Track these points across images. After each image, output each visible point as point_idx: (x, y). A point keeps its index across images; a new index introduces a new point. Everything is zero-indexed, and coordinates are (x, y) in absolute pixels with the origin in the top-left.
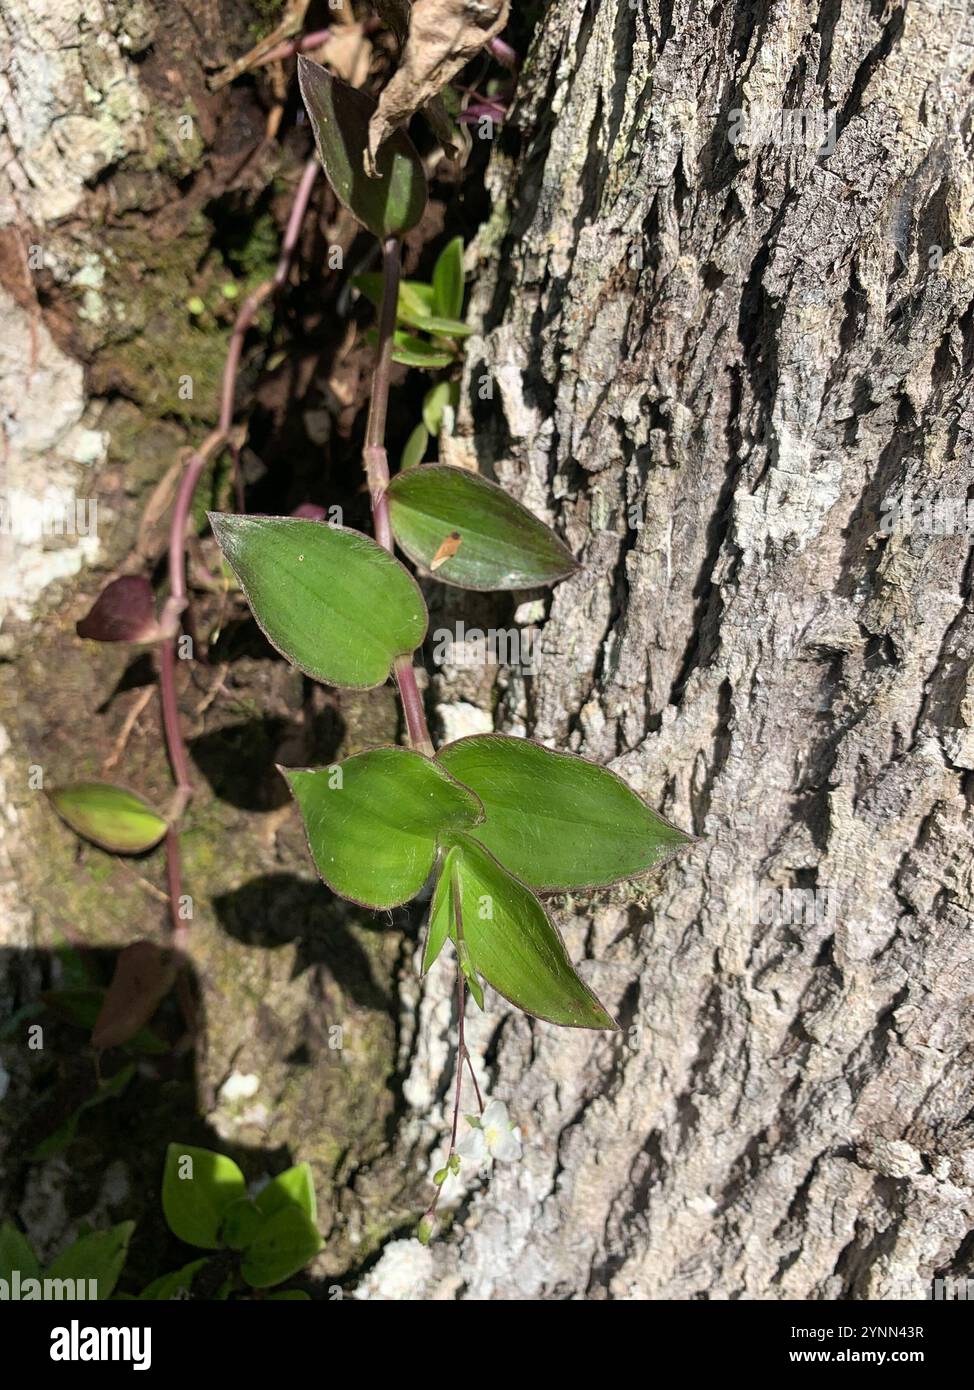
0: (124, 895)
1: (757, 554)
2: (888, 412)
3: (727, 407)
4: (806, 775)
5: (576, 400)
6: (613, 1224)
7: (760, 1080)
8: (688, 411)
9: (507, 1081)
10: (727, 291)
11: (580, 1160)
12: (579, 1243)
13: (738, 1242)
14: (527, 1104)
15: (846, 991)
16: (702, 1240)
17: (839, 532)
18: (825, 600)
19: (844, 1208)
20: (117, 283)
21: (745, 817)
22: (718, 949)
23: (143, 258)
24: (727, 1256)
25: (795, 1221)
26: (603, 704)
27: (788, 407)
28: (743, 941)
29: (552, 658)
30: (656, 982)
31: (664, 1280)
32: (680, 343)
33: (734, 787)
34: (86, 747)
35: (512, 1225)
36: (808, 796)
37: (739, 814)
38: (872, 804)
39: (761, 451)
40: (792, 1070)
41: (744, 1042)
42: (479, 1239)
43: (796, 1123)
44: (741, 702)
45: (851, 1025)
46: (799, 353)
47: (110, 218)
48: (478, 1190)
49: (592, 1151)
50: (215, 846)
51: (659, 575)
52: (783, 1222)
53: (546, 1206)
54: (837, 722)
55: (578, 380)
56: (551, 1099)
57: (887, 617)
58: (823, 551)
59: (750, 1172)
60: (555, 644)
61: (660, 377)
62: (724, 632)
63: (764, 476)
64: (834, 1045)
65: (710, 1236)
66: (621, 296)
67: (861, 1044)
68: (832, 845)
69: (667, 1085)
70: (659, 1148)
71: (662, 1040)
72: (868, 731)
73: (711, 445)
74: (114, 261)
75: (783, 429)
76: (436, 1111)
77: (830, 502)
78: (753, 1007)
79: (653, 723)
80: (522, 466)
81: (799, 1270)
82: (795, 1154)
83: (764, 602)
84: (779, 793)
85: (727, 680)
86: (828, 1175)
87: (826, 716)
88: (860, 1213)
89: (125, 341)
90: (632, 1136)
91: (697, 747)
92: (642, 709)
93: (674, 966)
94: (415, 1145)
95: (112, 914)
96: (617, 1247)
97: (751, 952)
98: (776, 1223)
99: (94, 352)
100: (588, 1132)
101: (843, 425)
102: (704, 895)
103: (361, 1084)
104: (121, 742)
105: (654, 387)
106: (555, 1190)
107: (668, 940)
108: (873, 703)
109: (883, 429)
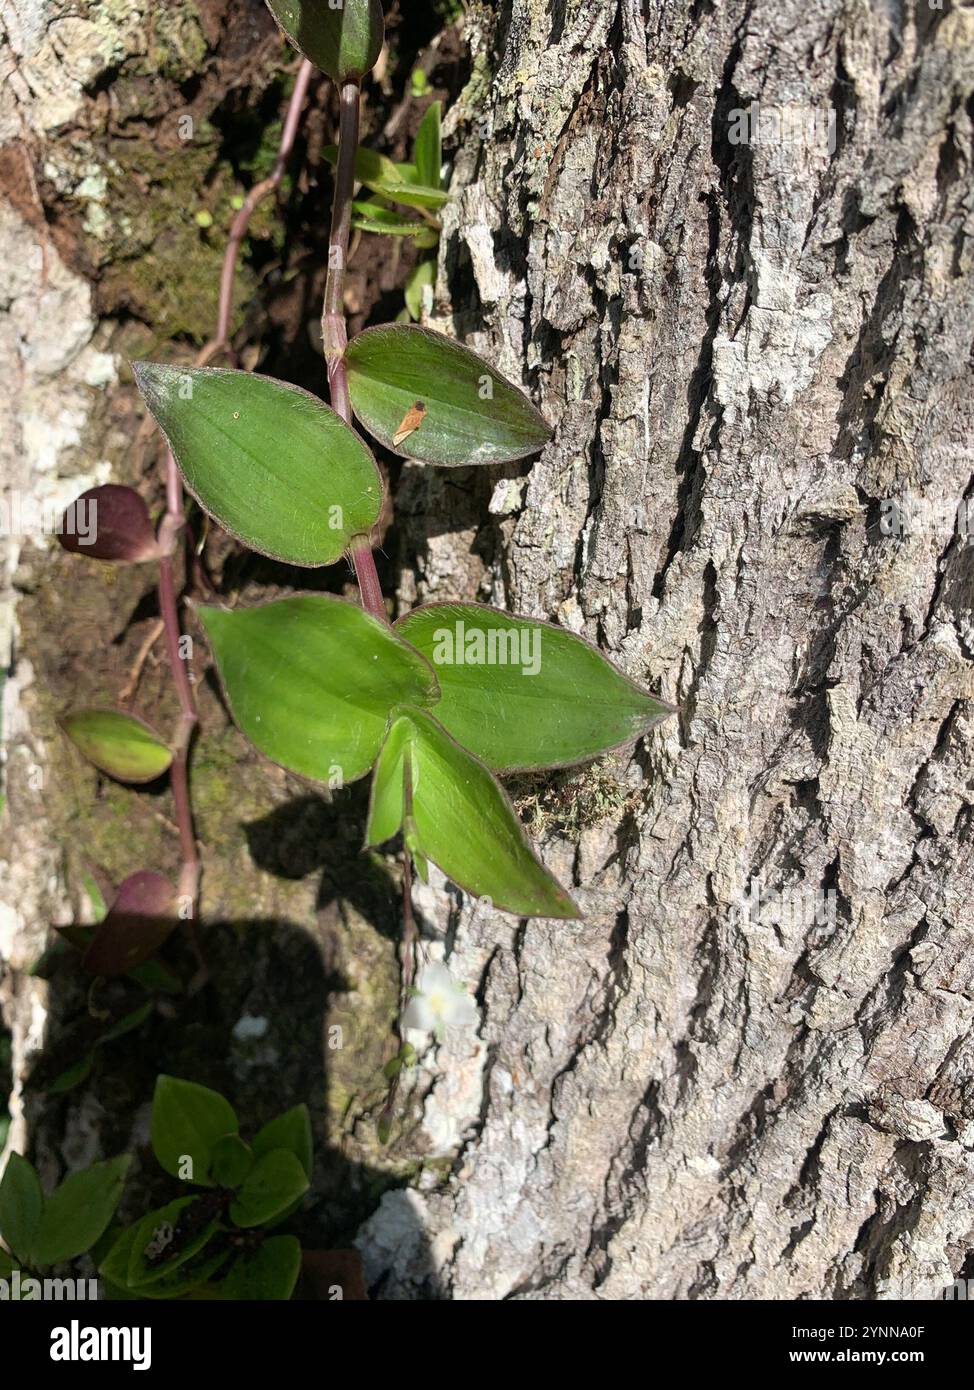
0: (140, 830)
1: (739, 410)
2: (884, 228)
3: (705, 243)
4: (804, 673)
5: (548, 253)
6: (613, 1183)
7: (761, 1025)
8: (658, 248)
9: (495, 1021)
10: (698, 103)
11: (573, 1111)
12: (575, 1202)
13: (744, 1209)
14: (517, 1047)
15: (854, 924)
16: (708, 1205)
17: (835, 383)
18: (821, 465)
19: (859, 1175)
20: (122, 196)
21: (733, 722)
22: (710, 875)
23: (147, 169)
24: (734, 1224)
25: (808, 1189)
26: (581, 601)
27: (767, 231)
28: (738, 866)
29: (528, 551)
30: (645, 912)
31: (666, 1247)
32: (649, 170)
33: (720, 687)
34: (102, 678)
35: (505, 1178)
36: (808, 697)
37: (728, 719)
38: (878, 704)
39: (741, 287)
40: (797, 1014)
41: (742, 982)
42: (472, 1192)
43: (804, 1076)
44: (727, 589)
45: (860, 964)
46: (776, 163)
47: (113, 127)
48: (473, 1140)
49: (585, 1101)
50: (228, 780)
51: (637, 446)
52: (794, 1189)
53: (540, 1159)
54: (837, 608)
55: (550, 232)
56: (541, 1042)
57: (887, 476)
58: (816, 405)
59: (756, 1131)
60: (530, 534)
61: (628, 212)
62: (705, 506)
63: (744, 318)
64: (842, 987)
65: (717, 1201)
66: (589, 129)
67: (876, 988)
68: (834, 751)
69: (662, 1031)
70: (657, 1101)
71: (654, 979)
72: (869, 615)
73: (687, 287)
74: (118, 171)
75: (762, 258)
76: (431, 1055)
77: (820, 345)
78: (750, 942)
79: (634, 619)
80: (495, 337)
81: (812, 1244)
82: (802, 1111)
83: (748, 468)
84: (776, 696)
85: (711, 562)
86: (840, 1137)
87: (826, 602)
88: (880, 1183)
89: (133, 257)
90: (629, 1087)
91: (682, 643)
92: (623, 605)
93: (663, 894)
94: (412, 1091)
95: (131, 849)
96: (617, 1208)
97: (749, 880)
98: (786, 1189)
99: (100, 268)
100: (579, 1079)
101: (833, 250)
102: (692, 813)
103: (368, 1028)
104: (135, 672)
105: (622, 226)
106: (549, 1143)
107: (655, 864)
108: (874, 581)
109: (881, 252)
